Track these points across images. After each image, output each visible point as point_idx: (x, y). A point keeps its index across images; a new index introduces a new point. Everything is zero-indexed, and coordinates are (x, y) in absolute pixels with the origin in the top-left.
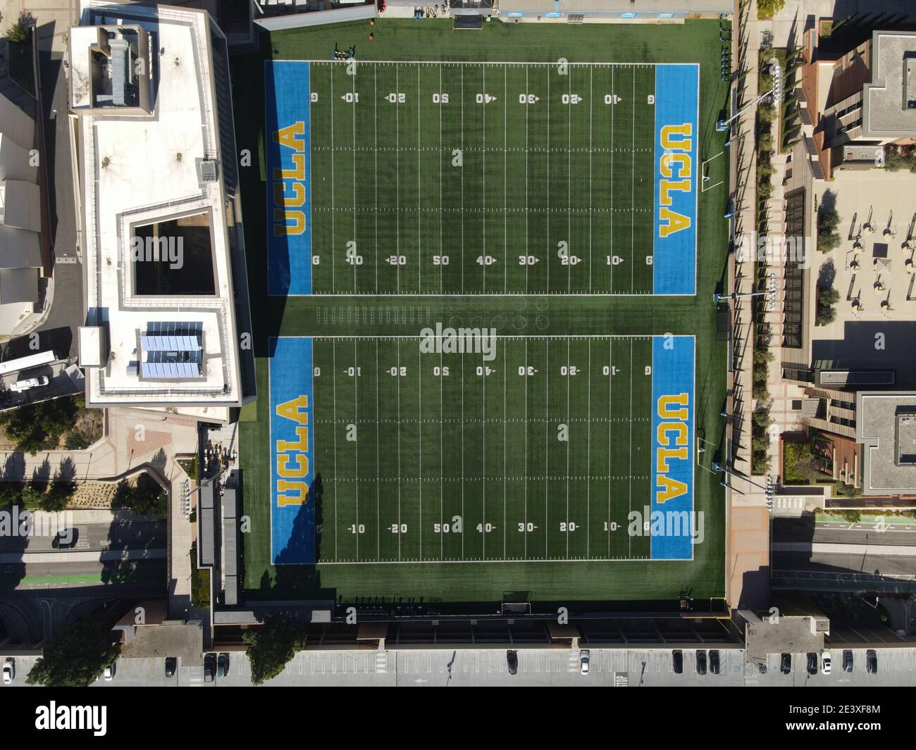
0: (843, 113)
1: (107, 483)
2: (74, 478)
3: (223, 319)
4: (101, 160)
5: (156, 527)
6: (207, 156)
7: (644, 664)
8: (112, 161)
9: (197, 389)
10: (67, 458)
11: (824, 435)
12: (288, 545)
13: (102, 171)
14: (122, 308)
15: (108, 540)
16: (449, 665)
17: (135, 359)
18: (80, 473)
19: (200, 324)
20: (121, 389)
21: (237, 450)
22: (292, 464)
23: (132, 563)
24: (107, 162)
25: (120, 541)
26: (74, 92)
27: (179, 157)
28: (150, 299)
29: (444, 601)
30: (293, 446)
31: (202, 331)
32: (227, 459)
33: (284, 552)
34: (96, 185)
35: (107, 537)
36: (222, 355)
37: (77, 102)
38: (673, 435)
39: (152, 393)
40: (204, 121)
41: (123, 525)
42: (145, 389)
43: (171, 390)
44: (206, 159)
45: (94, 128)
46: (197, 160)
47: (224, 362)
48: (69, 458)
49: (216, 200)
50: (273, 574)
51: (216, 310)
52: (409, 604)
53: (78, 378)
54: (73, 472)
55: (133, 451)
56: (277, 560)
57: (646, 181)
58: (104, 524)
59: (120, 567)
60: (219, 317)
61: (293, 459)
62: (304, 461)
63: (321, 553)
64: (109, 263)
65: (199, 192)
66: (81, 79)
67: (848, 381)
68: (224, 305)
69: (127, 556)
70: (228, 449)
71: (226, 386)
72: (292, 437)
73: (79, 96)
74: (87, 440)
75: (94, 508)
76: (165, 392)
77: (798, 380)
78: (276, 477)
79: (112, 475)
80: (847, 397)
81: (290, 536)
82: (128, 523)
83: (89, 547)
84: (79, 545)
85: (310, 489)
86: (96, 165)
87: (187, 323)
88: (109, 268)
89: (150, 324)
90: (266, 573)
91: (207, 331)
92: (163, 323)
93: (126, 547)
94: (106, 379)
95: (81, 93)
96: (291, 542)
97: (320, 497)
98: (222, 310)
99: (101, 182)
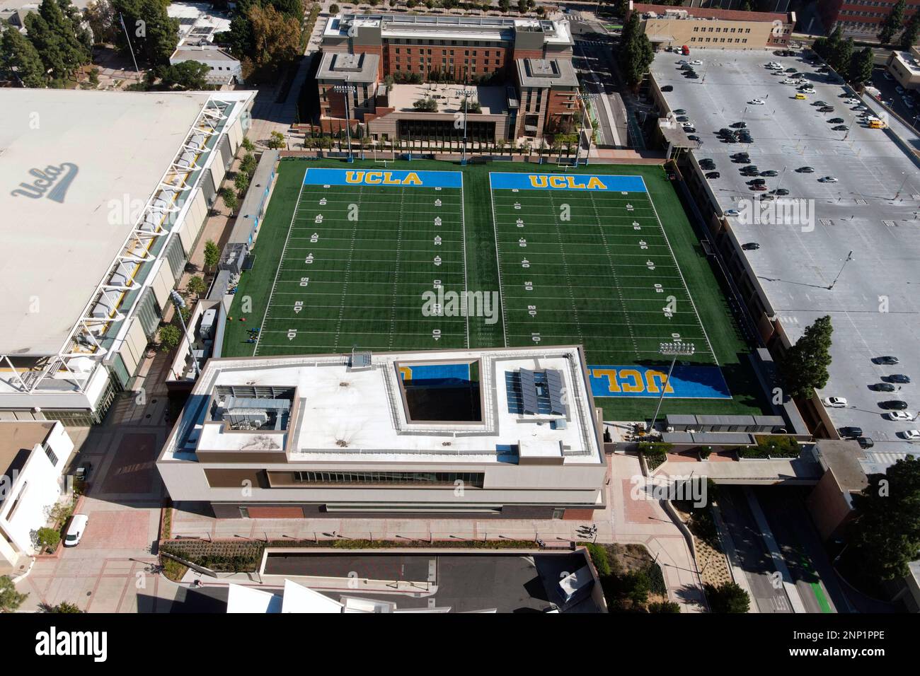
0: (356, 102)
1: (695, 548)
2: (699, 588)
3: (501, 357)
4: (338, 447)
5: (733, 525)
6: (345, 364)
7: (721, 190)
8: (340, 437)
9: (571, 377)
10: (677, 596)
11: (547, 124)
12: (709, 385)
13: (350, 447)
14: (496, 434)
15: (766, 574)
16: (770, 280)
17: (548, 425)
18: (690, 580)
19: (507, 373)
20: (582, 437)
21: (628, 423)
22: (631, 380)
23: (785, 550)
24: (342, 443)
25: (762, 562)
26: (267, 450)
27: (343, 385)
28: (486, 410)
29: (719, 288)
30: (612, 380)
31: (514, 373)
32: (638, 429)
33: (716, 388)
34: (364, 452)
35: (763, 575)
36: (535, 358)
37: (279, 447)
38: (558, 182)
39: (581, 412)
40: (313, 365)
41: (742, 558)
42: (578, 417)
43: (575, 396)
44: (350, 365)
45: (303, 451)
46: (347, 371)
47: (542, 357)
48: (676, 593)
49: (388, 359)
50: (742, 398)
51: (493, 363)
52: (730, 307)
53: (576, 580)
54: (692, 589)
55: (650, 518)
56: (725, 393)
57: (383, 189)
58: (748, 580)
59: (794, 563)
60: (499, 359)
61: (625, 381)
62: (624, 374)
63: (707, 362)
64: (448, 444)
65: (379, 370)
66: (255, 444)
67: (514, 99)
68: (489, 356)
69: (777, 554)
70: (627, 430)
71: (564, 357)
72: (605, 380)
73: (272, 445)
74: (649, 565)
75: (730, 573)
76: (578, 402)
77: (513, 138)
78: (645, 392)
79: (683, 541)
80: (524, 96)
81: (699, 384)
82: (738, 553)
83: (783, 597)
84: (785, 609)
85: (650, 369)
86: (343, 452)
87: (507, 384)
88: (455, 444)
89: (511, 411)
90: (742, 402)
91: (514, 369)
92: (508, 400)
93: (767, 555)
94: (573, 449)
95: (269, 444)
96: (705, 383)
97: (655, 362)
98: (493, 357)
99: (362, 448)
